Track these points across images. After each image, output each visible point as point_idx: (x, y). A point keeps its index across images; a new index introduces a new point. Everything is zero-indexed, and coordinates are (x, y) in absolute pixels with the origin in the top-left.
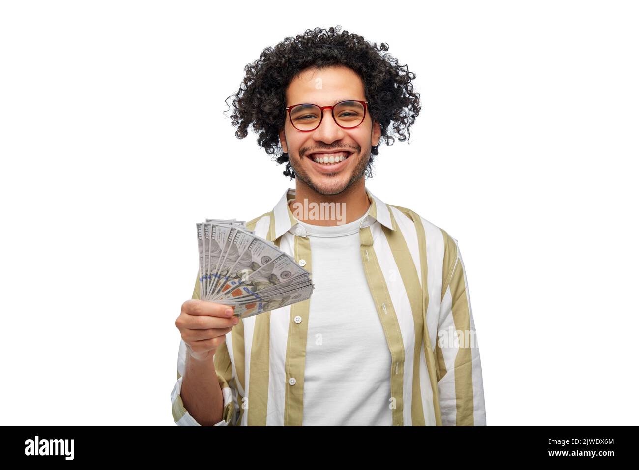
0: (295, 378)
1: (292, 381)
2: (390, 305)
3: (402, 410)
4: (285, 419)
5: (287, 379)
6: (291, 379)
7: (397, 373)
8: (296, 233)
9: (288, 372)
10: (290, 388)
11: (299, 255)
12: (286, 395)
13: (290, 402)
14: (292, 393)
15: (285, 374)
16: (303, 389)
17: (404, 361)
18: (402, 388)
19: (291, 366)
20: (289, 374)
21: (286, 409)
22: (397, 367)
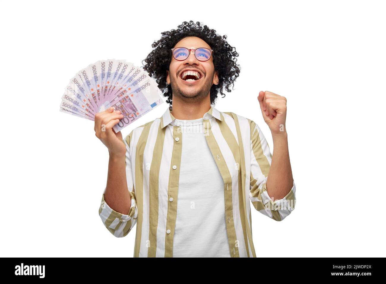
0: (173, 198)
1: (171, 199)
2: (221, 156)
3: (232, 209)
4: (167, 220)
5: (169, 198)
6: (171, 198)
7: (228, 189)
8: (174, 125)
9: (169, 195)
10: (170, 203)
11: (176, 136)
12: (168, 207)
13: (170, 211)
14: (171, 205)
15: (168, 196)
16: (177, 203)
17: (231, 183)
18: (232, 198)
19: (171, 191)
20: (169, 196)
21: (168, 214)
22: (227, 187)
